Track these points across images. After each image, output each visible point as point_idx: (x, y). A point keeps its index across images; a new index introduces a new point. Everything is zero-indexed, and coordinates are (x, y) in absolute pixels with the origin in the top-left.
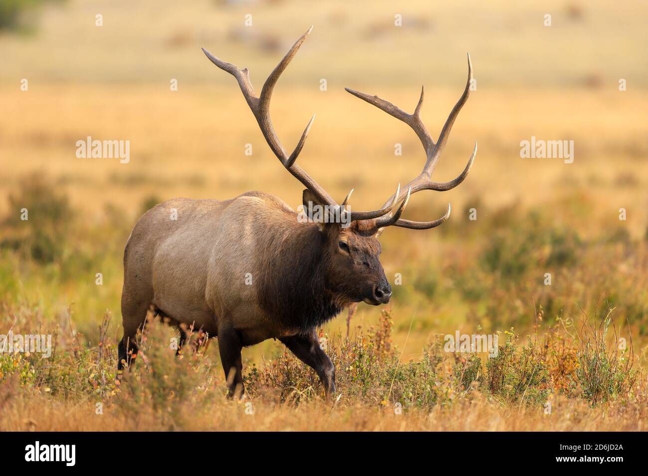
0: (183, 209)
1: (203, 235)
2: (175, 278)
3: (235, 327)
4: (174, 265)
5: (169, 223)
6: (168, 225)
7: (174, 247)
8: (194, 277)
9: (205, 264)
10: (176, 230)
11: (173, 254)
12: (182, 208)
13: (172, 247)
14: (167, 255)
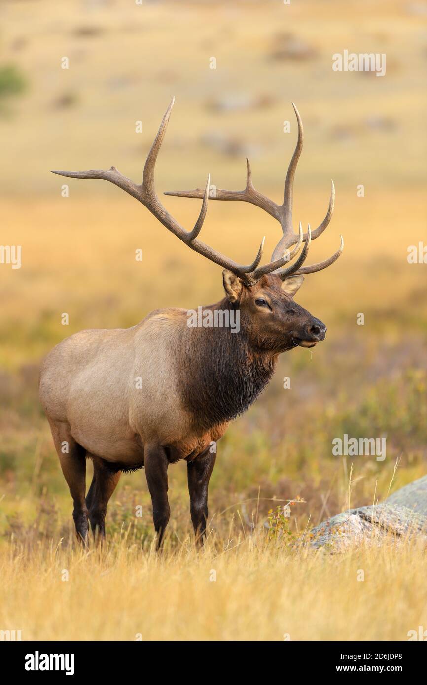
0: (90, 342)
1: (114, 365)
2: (93, 413)
3: (162, 444)
4: (89, 400)
5: (77, 356)
6: (76, 358)
7: (87, 382)
8: (113, 408)
9: (122, 392)
10: (87, 364)
11: (87, 389)
12: (89, 340)
13: (85, 382)
14: (82, 390)
